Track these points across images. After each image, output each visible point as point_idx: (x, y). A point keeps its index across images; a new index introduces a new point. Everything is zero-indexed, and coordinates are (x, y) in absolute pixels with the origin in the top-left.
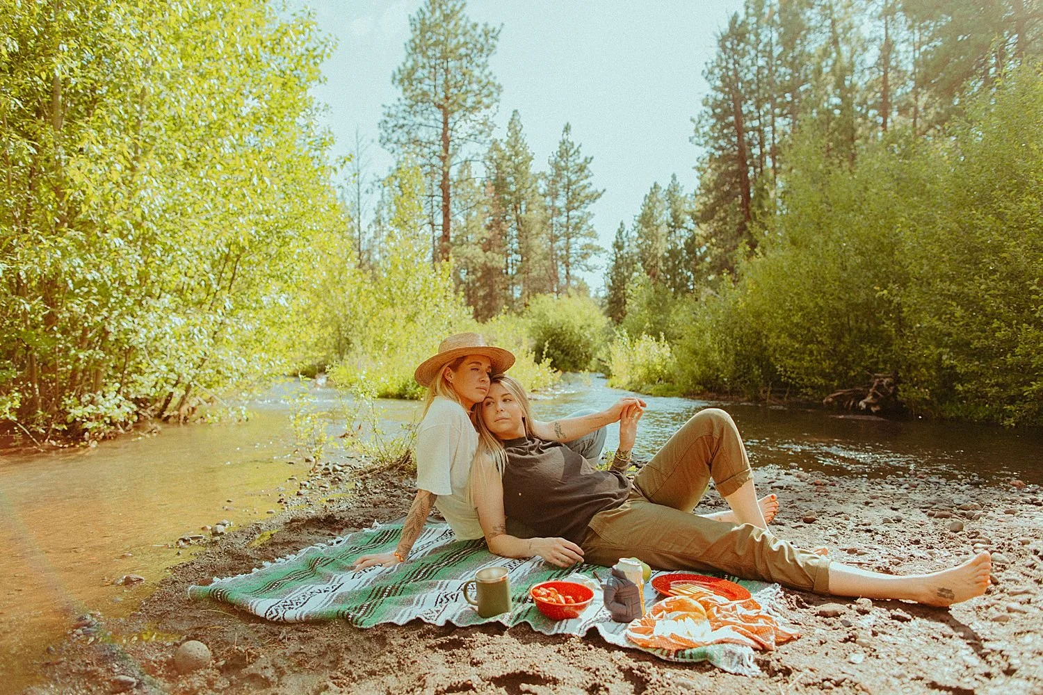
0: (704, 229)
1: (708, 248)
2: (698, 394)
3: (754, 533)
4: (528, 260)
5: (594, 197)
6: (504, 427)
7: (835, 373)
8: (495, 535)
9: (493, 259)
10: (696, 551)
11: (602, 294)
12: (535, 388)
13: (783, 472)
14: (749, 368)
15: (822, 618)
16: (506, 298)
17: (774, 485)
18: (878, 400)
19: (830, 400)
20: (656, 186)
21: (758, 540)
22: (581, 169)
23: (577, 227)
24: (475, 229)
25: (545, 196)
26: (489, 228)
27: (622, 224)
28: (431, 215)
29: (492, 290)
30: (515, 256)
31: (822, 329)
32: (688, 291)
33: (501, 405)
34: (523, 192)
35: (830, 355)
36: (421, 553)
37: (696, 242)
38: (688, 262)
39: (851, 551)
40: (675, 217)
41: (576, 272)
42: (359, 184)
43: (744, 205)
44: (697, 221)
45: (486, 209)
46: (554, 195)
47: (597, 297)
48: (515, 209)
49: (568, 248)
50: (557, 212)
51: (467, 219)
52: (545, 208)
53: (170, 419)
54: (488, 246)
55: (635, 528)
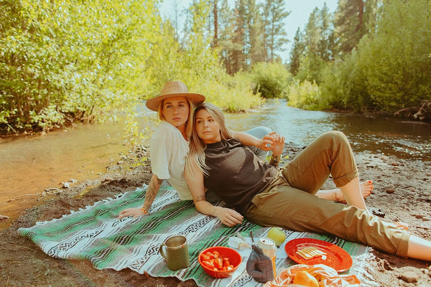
0: (338, 29)
1: (340, 39)
2: (330, 110)
3: (357, 213)
4: (254, 47)
5: (286, 15)
6: (208, 137)
7: (402, 99)
8: (198, 201)
9: (237, 46)
10: (318, 222)
11: (288, 62)
12: (253, 106)
13: (373, 155)
14: (357, 97)
15: (403, 282)
16: (243, 65)
17: (368, 165)
18: (424, 114)
19: (398, 113)
20: (316, 9)
21: (360, 218)
23: (277, 30)
24: (229, 32)
25: (262, 15)
26: (236, 31)
27: (299, 28)
28: (209, 26)
29: (237, 61)
30: (248, 45)
31: (398, 76)
32: (329, 60)
33: (207, 123)
34: (252, 14)
35: (400, 90)
36: (158, 207)
37: (334, 36)
38: (330, 46)
39: (419, 217)
40: (324, 23)
41: (276, 52)
42: (176, 12)
43: (360, 16)
44: (335, 25)
45: (234, 22)
46: (267, 15)
47: (285, 64)
48: (248, 22)
49: (272, 40)
50: (268, 23)
51: (226, 27)
52: (262, 21)
53: (84, 121)
54: (235, 40)
55: (279, 205)
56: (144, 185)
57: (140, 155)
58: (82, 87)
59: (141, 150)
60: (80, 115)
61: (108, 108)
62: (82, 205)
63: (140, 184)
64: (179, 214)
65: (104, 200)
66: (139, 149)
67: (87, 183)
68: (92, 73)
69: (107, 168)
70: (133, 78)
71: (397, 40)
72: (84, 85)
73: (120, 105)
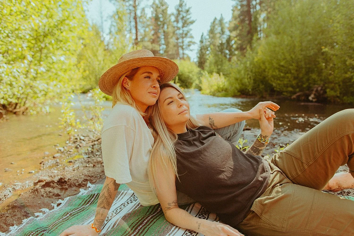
0: (234, 34)
2: (239, 96)
4: (168, 47)
5: (192, 22)
7: (297, 85)
8: (169, 209)
9: (155, 47)
11: (196, 60)
14: (258, 85)
18: (316, 97)
19: (295, 97)
20: (215, 19)
22: (187, 11)
23: (186, 34)
24: (147, 35)
25: (174, 22)
26: (153, 35)
27: (203, 33)
28: (131, 30)
32: (227, 58)
34: (165, 21)
35: (295, 78)
37: (230, 39)
38: (227, 47)
40: (222, 30)
41: (186, 52)
42: (102, 18)
43: (249, 24)
44: (231, 31)
45: (151, 27)
46: (177, 21)
47: (193, 61)
48: (163, 27)
49: (183, 42)
50: (179, 28)
51: (145, 31)
52: (174, 27)
53: (17, 113)
54: (153, 42)
55: (293, 213)
56: (89, 184)
57: (78, 146)
58: (12, 79)
59: (79, 139)
60: (13, 107)
61: (42, 99)
62: (5, 224)
63: (83, 183)
64: (146, 230)
65: (36, 214)
66: (76, 139)
67: (14, 187)
68: (23, 65)
69: (41, 163)
70: (65, 71)
71: (289, 38)
72: (14, 77)
73: (54, 96)
